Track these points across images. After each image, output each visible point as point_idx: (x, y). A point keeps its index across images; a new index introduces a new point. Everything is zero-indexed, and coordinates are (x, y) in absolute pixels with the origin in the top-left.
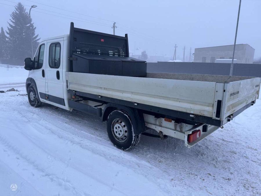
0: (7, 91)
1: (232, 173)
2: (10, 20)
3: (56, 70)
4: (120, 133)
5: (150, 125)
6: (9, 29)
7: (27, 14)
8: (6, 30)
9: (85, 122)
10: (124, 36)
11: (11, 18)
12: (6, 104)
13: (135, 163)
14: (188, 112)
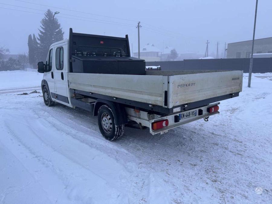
0: (31, 93)
1: (202, 161)
3: (61, 71)
4: (107, 125)
5: (132, 117)
6: (39, 35)
7: (56, 20)
8: (37, 36)
9: (88, 118)
11: (41, 25)
12: (26, 104)
13: (115, 150)
14: (148, 102)
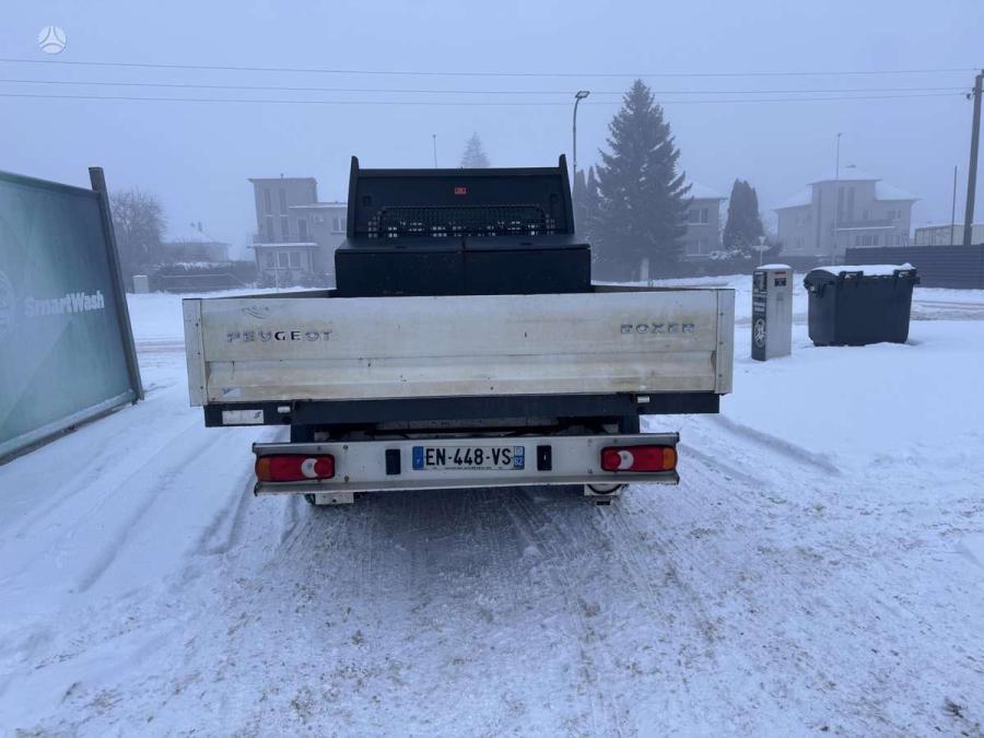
2: (608, 140)
6: (600, 170)
10: (556, 165)
11: (609, 134)
